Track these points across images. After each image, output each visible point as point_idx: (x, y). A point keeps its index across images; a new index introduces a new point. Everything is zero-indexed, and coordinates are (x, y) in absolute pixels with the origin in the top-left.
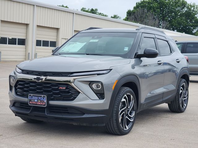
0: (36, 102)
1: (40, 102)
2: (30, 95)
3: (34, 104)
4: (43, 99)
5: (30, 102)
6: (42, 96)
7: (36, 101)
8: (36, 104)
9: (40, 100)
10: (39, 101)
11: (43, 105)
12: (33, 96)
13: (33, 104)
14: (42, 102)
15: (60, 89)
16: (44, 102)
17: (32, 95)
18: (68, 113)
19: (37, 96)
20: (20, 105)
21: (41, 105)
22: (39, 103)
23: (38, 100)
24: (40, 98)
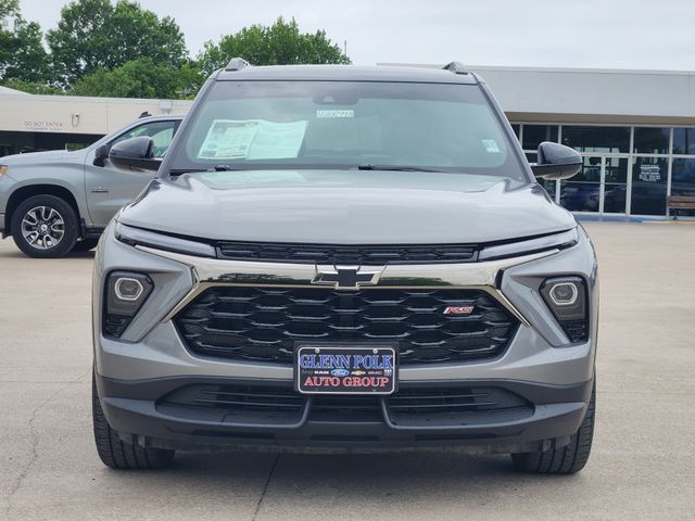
0: (341, 378)
1: (361, 376)
2: (303, 352)
3: (331, 388)
4: (380, 360)
5: (309, 380)
6: (375, 350)
7: (339, 372)
8: (341, 387)
9: (362, 369)
10: (358, 373)
11: (379, 389)
12: (322, 352)
13: (322, 388)
14: (370, 376)
15: (452, 314)
16: (383, 375)
17: (318, 349)
18: (474, 409)
19: (345, 353)
20: (220, 397)
21: (370, 388)
22: (358, 383)
23: (351, 370)
24: (363, 360)
